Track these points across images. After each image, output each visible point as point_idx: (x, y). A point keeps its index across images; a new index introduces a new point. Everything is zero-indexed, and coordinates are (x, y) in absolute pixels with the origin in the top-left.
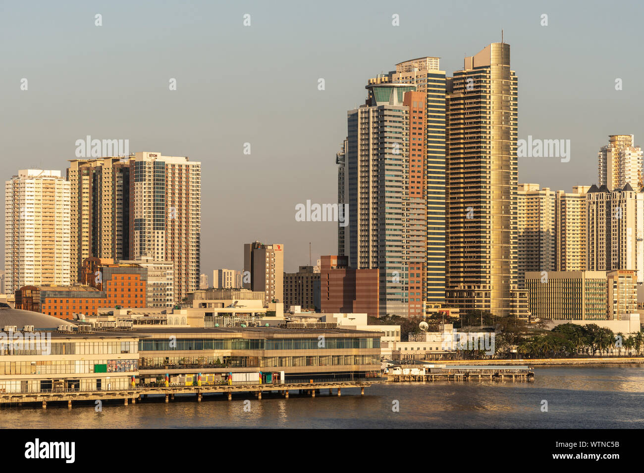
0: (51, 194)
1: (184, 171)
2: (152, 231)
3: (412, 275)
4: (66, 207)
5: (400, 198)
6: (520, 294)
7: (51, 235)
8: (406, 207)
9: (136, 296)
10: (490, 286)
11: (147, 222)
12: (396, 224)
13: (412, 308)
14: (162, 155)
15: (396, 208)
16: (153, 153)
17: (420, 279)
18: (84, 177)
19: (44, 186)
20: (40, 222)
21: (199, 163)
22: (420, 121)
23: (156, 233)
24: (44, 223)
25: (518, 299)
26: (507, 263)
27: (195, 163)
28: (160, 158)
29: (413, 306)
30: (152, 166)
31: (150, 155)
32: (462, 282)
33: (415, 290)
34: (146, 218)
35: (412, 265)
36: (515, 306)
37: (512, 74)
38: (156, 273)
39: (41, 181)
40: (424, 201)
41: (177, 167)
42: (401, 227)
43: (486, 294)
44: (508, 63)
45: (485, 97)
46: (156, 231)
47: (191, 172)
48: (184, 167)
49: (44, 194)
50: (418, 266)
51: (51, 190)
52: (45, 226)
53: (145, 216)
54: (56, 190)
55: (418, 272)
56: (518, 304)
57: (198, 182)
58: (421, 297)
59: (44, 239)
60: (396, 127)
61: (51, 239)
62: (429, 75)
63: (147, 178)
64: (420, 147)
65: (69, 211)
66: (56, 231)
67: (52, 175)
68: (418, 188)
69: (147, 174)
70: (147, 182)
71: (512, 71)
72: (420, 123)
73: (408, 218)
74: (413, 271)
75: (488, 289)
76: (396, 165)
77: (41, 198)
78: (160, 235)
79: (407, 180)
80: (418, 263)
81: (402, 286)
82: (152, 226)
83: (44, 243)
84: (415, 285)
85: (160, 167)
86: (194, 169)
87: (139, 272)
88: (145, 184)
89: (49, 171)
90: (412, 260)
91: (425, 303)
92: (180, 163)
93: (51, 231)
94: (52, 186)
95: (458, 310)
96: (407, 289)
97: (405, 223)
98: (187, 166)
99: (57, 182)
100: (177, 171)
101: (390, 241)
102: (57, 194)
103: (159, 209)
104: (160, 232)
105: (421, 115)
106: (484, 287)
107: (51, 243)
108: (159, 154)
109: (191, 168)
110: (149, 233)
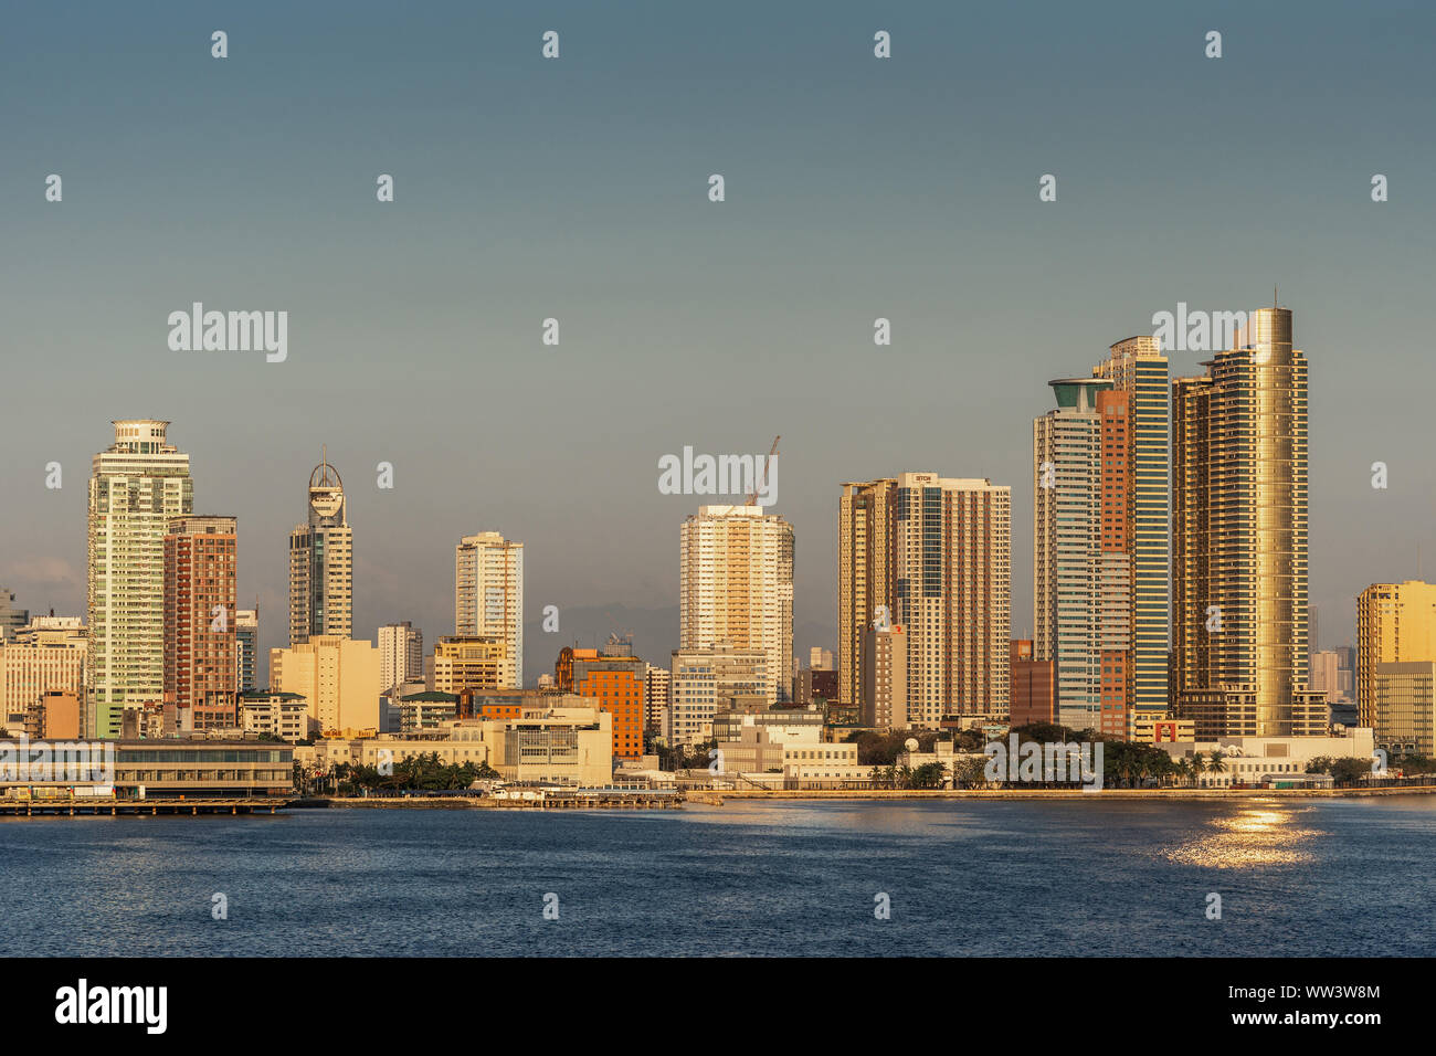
0: (743, 544)
1: (980, 502)
2: (920, 597)
3: (1108, 669)
4: (769, 563)
5: (1085, 552)
6: (1312, 698)
7: (742, 607)
8: (1094, 566)
9: (628, 703)
10: (1255, 687)
11: (913, 585)
12: (1077, 593)
13: (1108, 720)
14: (939, 477)
15: (1077, 569)
16: (923, 475)
17: (1123, 676)
18: (859, 512)
19: (731, 531)
20: (725, 587)
21: (1008, 488)
22: (1120, 434)
23: (926, 601)
24: (732, 588)
25: (1307, 706)
26: (1288, 651)
27: (1000, 488)
28: (935, 482)
29: (1109, 716)
30: (920, 494)
31: (918, 478)
32: (1223, 679)
33: (1113, 693)
34: (912, 578)
35: (1108, 655)
36: (1303, 717)
37: (1296, 355)
38: (738, 669)
39: (726, 523)
40: (1128, 557)
41: (968, 496)
42: (1086, 598)
43: (1247, 698)
44: (1290, 340)
45: (1246, 394)
46: (926, 599)
47: (993, 502)
48: (981, 496)
49: (731, 544)
50: (1118, 655)
51: (744, 537)
52: (732, 594)
53: (909, 576)
54: (752, 537)
55: (1118, 664)
56: (1307, 713)
57: (1006, 519)
58: (1123, 703)
59: (732, 613)
60: (1077, 446)
61: (743, 613)
62: (1139, 364)
63: (913, 514)
64: (1120, 475)
65: (775, 569)
66: (753, 601)
67: (749, 514)
68: (1118, 537)
69: (912, 508)
70: (912, 520)
71: (1296, 351)
72: (1120, 439)
73: (1098, 582)
74: (1108, 664)
75: (1251, 689)
76: (1077, 503)
77: (725, 549)
78: (933, 604)
79: (1097, 525)
80: (1119, 651)
81: (1090, 686)
82: (920, 591)
83: (732, 619)
84: (1113, 685)
85: (932, 496)
86: (999, 497)
87: (632, 668)
88: (909, 524)
89: (743, 508)
90: (1104, 647)
91: (1132, 712)
92: (974, 489)
93: (744, 600)
94: (744, 531)
95: (1192, 723)
96: (1097, 690)
97: (1094, 591)
98: (987, 494)
99: (753, 523)
100: (968, 502)
101: (1063, 618)
102: (752, 544)
103: (931, 563)
104: (933, 599)
105: (1121, 426)
106: (1245, 687)
107: (745, 619)
108: (934, 476)
109: (993, 496)
110: (917, 601)
